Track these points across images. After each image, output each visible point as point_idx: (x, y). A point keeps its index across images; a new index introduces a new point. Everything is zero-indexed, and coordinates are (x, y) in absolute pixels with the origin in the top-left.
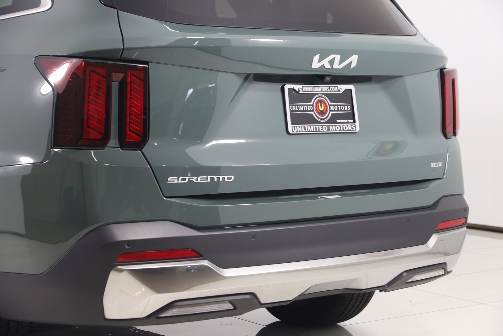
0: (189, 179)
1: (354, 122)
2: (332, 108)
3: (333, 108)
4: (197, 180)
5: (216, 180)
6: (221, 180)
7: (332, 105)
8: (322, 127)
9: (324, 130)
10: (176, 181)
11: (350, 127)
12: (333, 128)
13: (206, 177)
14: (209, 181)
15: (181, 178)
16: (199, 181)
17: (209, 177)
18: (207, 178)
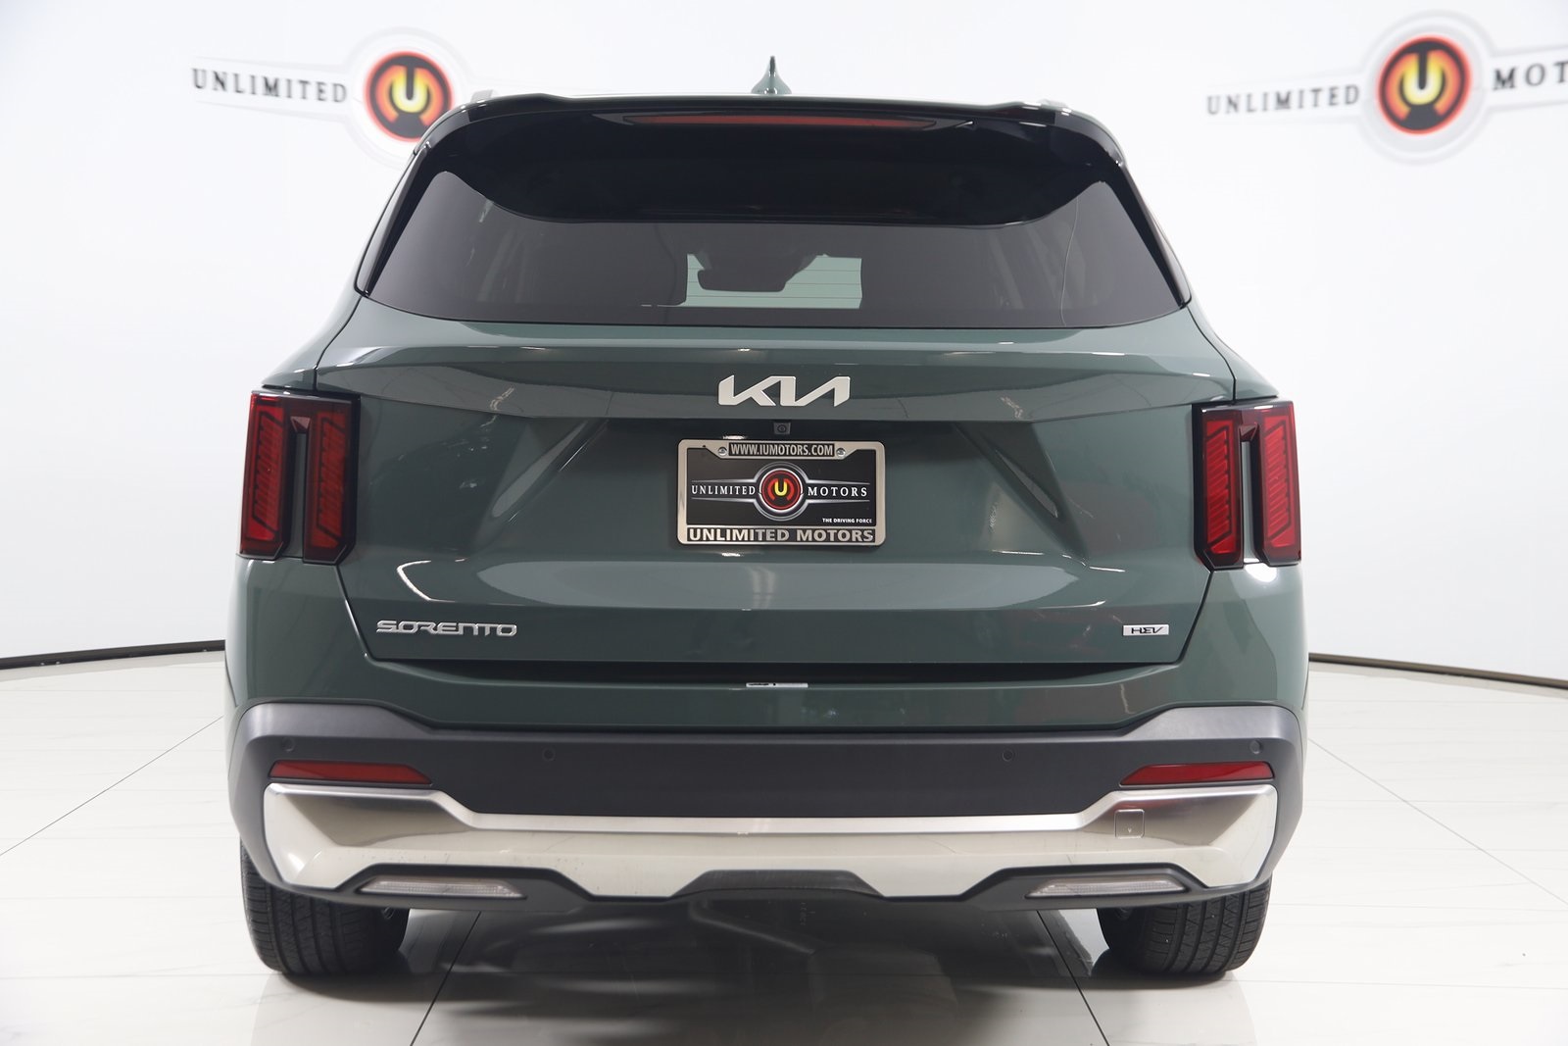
0: (420, 626)
1: (874, 524)
2: (813, 492)
3: (815, 491)
4: (435, 629)
5: (476, 633)
6: (487, 632)
7: (813, 486)
8: (776, 533)
9: (779, 538)
10: (393, 629)
11: (856, 535)
12: (806, 535)
13: (455, 624)
14: (461, 632)
15: (402, 623)
16: (440, 631)
17: (461, 625)
18: (457, 627)
